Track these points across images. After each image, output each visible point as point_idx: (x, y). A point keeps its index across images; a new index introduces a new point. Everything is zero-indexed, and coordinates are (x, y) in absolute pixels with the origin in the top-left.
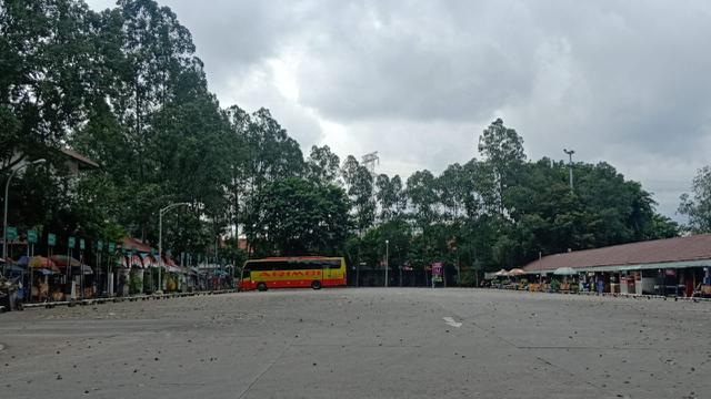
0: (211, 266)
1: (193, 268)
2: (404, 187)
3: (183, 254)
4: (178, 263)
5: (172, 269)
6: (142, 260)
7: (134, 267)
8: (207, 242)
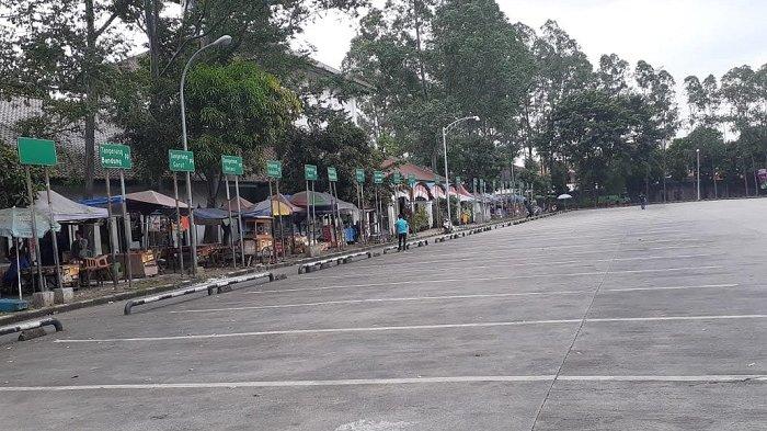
0: (508, 191)
1: (487, 195)
2: (719, 85)
3: (475, 180)
4: (471, 192)
5: (463, 198)
6: (428, 189)
7: (420, 198)
8: (502, 166)
